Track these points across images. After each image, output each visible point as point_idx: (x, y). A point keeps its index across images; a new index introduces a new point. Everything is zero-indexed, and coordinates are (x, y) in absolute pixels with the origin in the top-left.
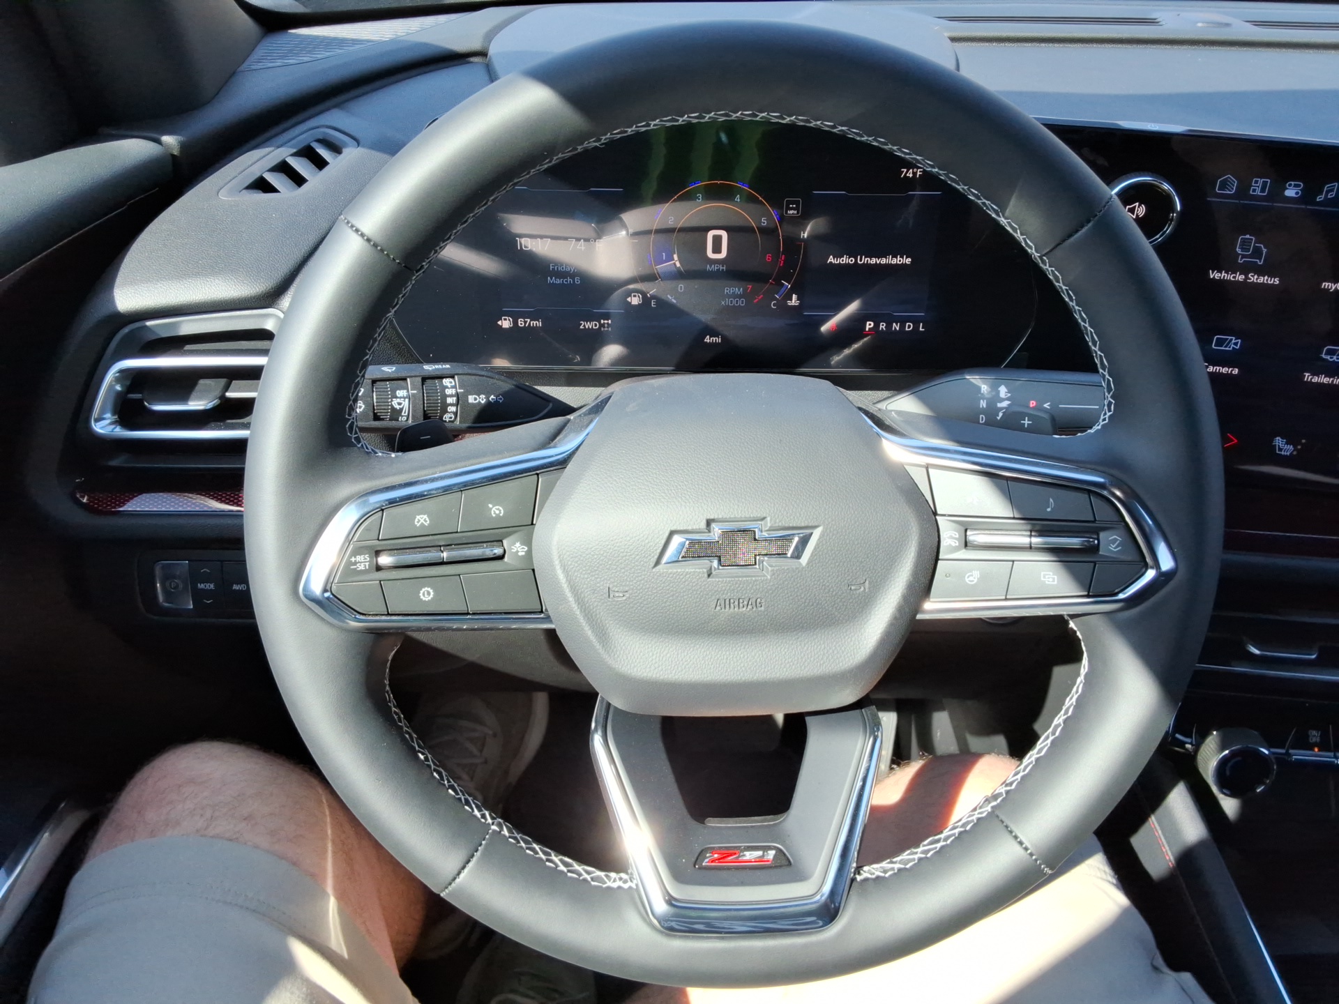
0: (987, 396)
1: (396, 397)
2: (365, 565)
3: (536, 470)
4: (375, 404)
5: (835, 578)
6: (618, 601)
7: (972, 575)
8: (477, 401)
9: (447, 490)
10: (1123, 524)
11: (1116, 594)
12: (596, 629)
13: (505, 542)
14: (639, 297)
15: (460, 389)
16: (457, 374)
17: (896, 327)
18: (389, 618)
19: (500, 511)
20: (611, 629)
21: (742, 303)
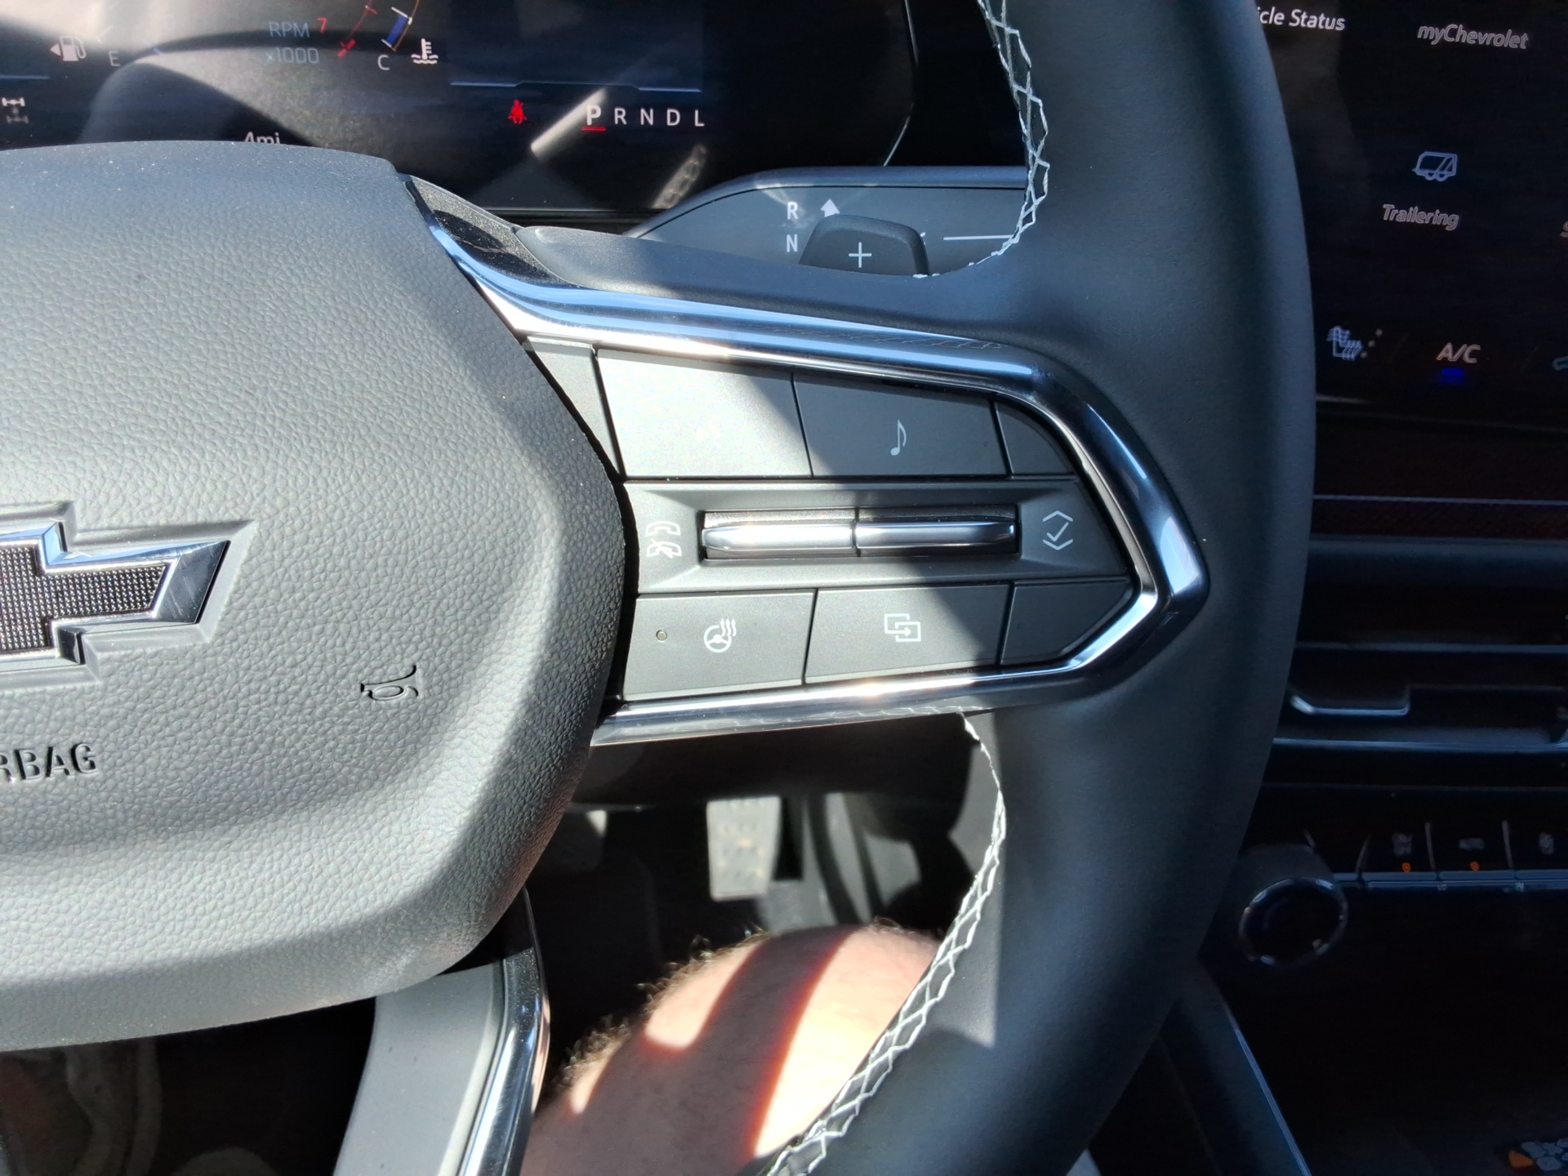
0: (799, 226)
5: (315, 670)
7: (719, 631)
10: (1076, 478)
11: (1063, 660)
17: (647, 117)
21: (313, 58)
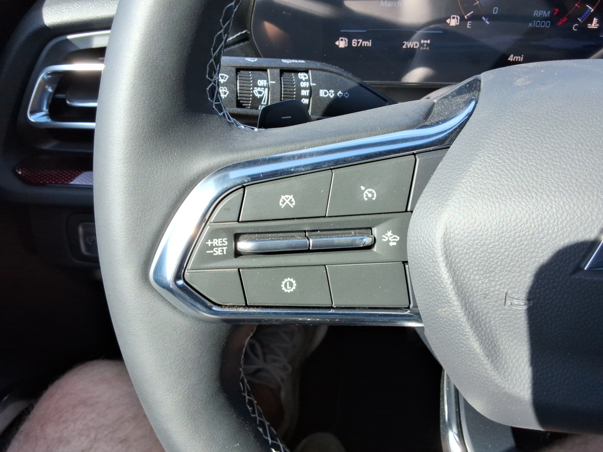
1: (258, 86)
2: (223, 250)
3: (413, 151)
4: (238, 91)
6: (516, 310)
8: (327, 96)
9: (316, 168)
12: (485, 340)
13: (375, 230)
14: (457, 18)
15: (313, 83)
16: (311, 69)
18: (246, 310)
19: (373, 194)
20: (502, 341)
21: (548, 25)
